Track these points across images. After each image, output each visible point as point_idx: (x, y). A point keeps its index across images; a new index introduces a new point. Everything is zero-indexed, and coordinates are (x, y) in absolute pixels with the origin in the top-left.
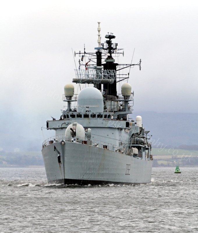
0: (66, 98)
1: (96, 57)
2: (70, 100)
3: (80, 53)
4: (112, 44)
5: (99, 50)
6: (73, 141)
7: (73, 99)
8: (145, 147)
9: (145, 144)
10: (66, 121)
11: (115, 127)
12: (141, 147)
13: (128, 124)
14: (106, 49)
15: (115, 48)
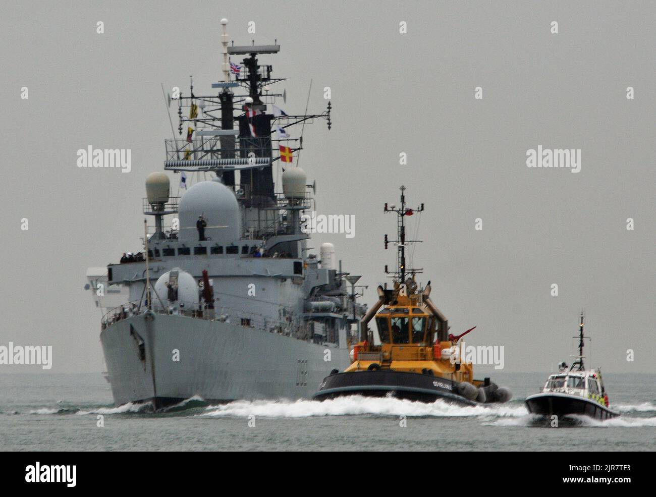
0: (150, 207)
1: (220, 107)
2: (161, 212)
3: (181, 98)
4: (259, 67)
5: (226, 90)
6: (171, 313)
7: (168, 208)
8: (345, 317)
9: (346, 310)
10: (155, 265)
11: (269, 274)
12: (334, 319)
13: (298, 268)
14: (244, 80)
15: (266, 77)
